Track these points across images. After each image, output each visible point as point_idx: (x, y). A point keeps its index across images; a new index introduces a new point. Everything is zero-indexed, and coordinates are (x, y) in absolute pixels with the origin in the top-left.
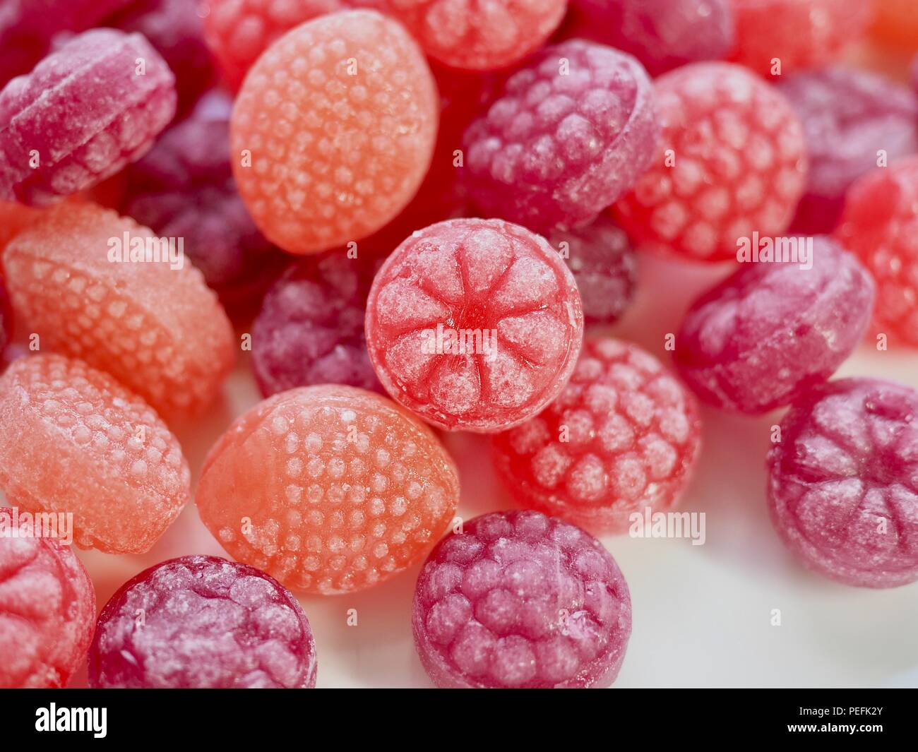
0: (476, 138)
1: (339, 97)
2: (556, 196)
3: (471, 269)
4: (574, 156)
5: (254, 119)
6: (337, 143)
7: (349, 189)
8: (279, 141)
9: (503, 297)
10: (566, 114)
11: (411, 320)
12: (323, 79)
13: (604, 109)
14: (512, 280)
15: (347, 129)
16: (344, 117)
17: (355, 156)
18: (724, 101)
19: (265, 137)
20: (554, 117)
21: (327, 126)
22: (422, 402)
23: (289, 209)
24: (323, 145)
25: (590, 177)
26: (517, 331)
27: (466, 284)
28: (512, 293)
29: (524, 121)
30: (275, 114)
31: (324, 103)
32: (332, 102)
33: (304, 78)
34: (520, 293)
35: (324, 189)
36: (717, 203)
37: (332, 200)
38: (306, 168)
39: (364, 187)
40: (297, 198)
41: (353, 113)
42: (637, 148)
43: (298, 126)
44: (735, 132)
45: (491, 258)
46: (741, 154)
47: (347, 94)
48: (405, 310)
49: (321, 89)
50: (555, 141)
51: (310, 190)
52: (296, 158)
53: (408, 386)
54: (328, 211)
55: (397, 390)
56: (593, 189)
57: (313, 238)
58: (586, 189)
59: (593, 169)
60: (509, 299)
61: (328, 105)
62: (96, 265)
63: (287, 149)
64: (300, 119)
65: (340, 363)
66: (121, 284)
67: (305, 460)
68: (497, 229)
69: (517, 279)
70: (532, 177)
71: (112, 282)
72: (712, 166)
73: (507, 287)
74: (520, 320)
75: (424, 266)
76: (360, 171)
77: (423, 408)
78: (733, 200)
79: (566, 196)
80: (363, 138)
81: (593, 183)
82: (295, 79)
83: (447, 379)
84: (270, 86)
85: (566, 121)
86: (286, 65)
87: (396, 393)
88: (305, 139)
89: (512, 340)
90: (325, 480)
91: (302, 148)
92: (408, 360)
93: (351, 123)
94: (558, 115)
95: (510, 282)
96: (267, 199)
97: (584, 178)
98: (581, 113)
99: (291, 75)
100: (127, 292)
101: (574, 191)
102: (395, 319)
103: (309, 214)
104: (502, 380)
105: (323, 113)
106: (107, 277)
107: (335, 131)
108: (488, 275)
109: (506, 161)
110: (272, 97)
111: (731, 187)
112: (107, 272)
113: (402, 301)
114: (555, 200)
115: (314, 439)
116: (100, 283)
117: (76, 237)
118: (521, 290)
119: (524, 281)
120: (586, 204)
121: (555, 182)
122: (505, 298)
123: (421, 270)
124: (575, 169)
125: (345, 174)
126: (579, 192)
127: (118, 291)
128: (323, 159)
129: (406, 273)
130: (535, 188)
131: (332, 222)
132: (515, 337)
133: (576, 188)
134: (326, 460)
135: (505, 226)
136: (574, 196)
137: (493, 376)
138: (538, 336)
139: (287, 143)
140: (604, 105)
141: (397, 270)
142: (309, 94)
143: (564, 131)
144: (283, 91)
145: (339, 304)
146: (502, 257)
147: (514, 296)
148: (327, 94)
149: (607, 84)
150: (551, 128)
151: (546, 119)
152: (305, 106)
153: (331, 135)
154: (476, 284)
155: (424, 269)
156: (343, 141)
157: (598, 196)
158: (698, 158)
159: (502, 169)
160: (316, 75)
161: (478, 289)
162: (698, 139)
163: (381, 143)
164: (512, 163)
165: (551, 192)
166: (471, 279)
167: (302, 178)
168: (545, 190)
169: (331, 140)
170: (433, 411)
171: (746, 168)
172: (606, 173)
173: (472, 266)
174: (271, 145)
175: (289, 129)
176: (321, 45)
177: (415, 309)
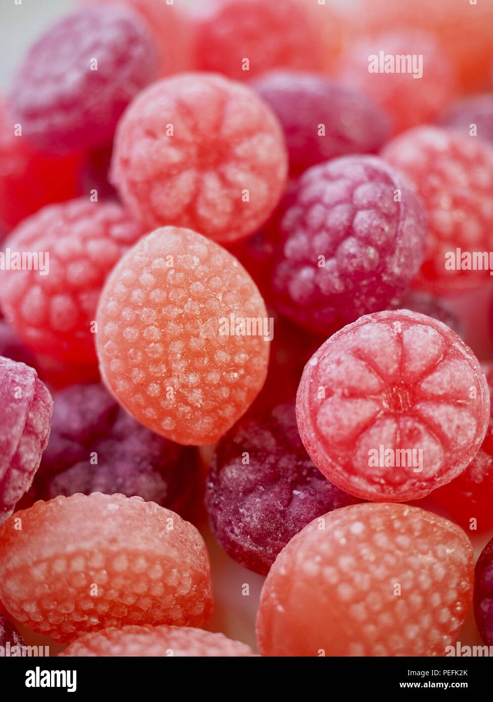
0: (288, 279)
1: (185, 300)
2: (385, 278)
3: (377, 360)
4: (381, 240)
5: (125, 358)
6: (203, 336)
8: (156, 362)
9: (413, 366)
10: (353, 216)
11: (359, 424)
12: (164, 294)
13: (379, 195)
14: (411, 349)
15: (204, 321)
16: (197, 312)
18: (432, 154)
19: (143, 367)
20: (346, 223)
21: (188, 326)
22: (401, 483)
23: (194, 408)
24: (194, 343)
25: (401, 249)
26: (440, 384)
27: (379, 373)
28: (418, 358)
29: (321, 241)
30: (141, 343)
31: (176, 311)
32: (182, 307)
33: (148, 303)
34: (424, 355)
35: (214, 377)
36: (471, 228)
37: (224, 382)
38: (190, 369)
39: (241, 358)
40: (196, 397)
41: (202, 306)
43: (165, 342)
45: (385, 343)
47: (190, 295)
48: (349, 419)
49: (168, 302)
50: (360, 238)
51: (203, 384)
52: (180, 366)
53: (384, 477)
54: (225, 393)
55: (378, 487)
56: (406, 257)
57: (223, 421)
58: (402, 260)
59: (399, 242)
60: (419, 364)
61: (181, 311)
62: (84, 539)
63: (167, 363)
64: (164, 335)
65: (304, 502)
66: (113, 541)
67: (350, 581)
68: (369, 322)
69: (414, 346)
70: (360, 274)
71: (105, 544)
73: (411, 357)
74: (437, 375)
75: (341, 379)
77: (405, 487)
78: (481, 219)
79: (392, 274)
81: (405, 253)
82: (142, 307)
84: (124, 326)
85: (357, 220)
86: (126, 302)
87: (377, 490)
88: (177, 347)
89: (441, 393)
90: (376, 585)
91: (179, 356)
93: (205, 314)
94: (348, 220)
95: (411, 352)
96: (172, 413)
97: (397, 252)
98: (363, 208)
99: (135, 307)
100: (122, 545)
101: (395, 266)
102: (345, 432)
103: (211, 404)
104: (453, 427)
105: (179, 319)
106: (99, 543)
107: (198, 328)
108: (391, 357)
109: (330, 276)
110: (131, 333)
112: (96, 539)
113: (341, 414)
114: (386, 282)
115: (346, 562)
116: (96, 551)
117: (52, 529)
118: (424, 353)
119: (420, 344)
120: (407, 271)
121: (378, 269)
122: (416, 366)
123: (340, 383)
124: (386, 249)
125: (222, 356)
126: (399, 266)
127: (114, 548)
128: (199, 355)
129: (329, 393)
130: (365, 282)
131: (231, 399)
132: (442, 389)
133: (396, 263)
134: (365, 570)
135: (373, 317)
136: (397, 270)
137: (445, 427)
138: (457, 378)
139: (164, 359)
140: (376, 193)
141: (321, 394)
142: (160, 311)
144: (137, 322)
145: (272, 459)
146: (392, 337)
147: (420, 360)
148: (174, 304)
149: (366, 179)
150: (349, 231)
151: (341, 228)
152: (162, 323)
153: (195, 332)
154: (387, 369)
155: (342, 381)
156: (206, 331)
157: (412, 260)
159: (330, 283)
160: (157, 295)
161: (391, 371)
164: (336, 274)
165: (379, 278)
166: (382, 367)
167: (193, 379)
168: (374, 279)
169: (197, 336)
170: (413, 484)
172: (409, 240)
173: (376, 357)
174: (152, 369)
175: (159, 348)
176: (145, 271)
177: (356, 413)
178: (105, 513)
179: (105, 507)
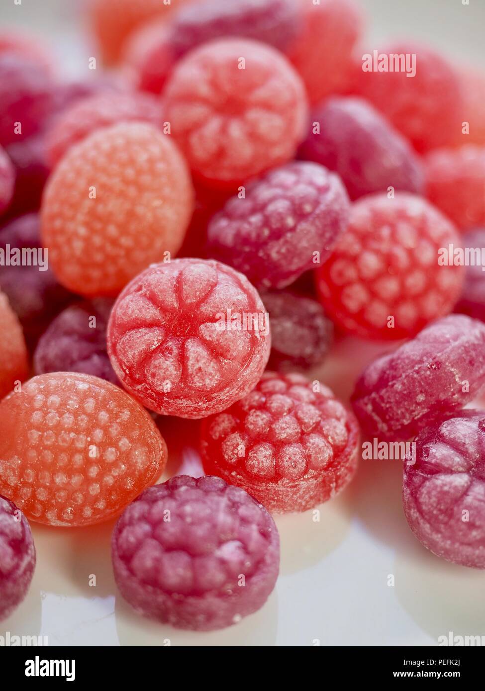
1: (115, 176)
2: (261, 254)
3: (185, 287)
4: (275, 225)
5: (58, 192)
6: (110, 207)
7: (114, 242)
8: (71, 206)
9: (205, 307)
10: (275, 199)
11: (137, 319)
12: (106, 163)
13: (301, 196)
14: (213, 296)
15: (117, 198)
16: (117, 190)
17: (120, 218)
18: (401, 215)
19: (63, 203)
20: (266, 201)
22: (139, 382)
23: (73, 255)
24: (100, 208)
25: (286, 242)
26: (212, 331)
27: (180, 299)
28: (212, 305)
29: (246, 206)
30: (71, 188)
31: (103, 179)
32: (110, 178)
33: (93, 163)
34: (218, 305)
35: (97, 240)
36: (390, 287)
37: (101, 249)
38: (87, 224)
39: (126, 241)
40: (78, 245)
41: (124, 188)
42: (325, 226)
44: (407, 236)
45: (200, 280)
46: (410, 252)
47: (121, 174)
48: (133, 311)
49: (104, 170)
50: (264, 216)
51: (87, 240)
52: (81, 217)
53: (130, 368)
54: (98, 257)
55: (123, 373)
56: (288, 251)
58: (283, 250)
59: (289, 235)
60: (210, 309)
63: (76, 211)
67: (46, 413)
68: (212, 266)
69: (217, 296)
70: (246, 240)
72: (389, 261)
73: (209, 301)
75: (152, 282)
76: (123, 229)
77: (139, 387)
78: (402, 285)
79: (268, 256)
80: (127, 206)
81: (289, 246)
82: (88, 164)
83: (156, 362)
84: (71, 170)
85: (274, 203)
86: (84, 156)
87: (122, 376)
88: (87, 204)
89: (208, 338)
90: (58, 428)
91: (85, 211)
92: (130, 347)
93: (122, 194)
94: (268, 199)
95: (212, 298)
97: (282, 241)
98: (286, 198)
99: (85, 161)
101: (275, 251)
102: (126, 319)
103: (86, 259)
104: (197, 366)
107: (109, 200)
108: (196, 292)
110: (71, 176)
111: (401, 275)
113: (132, 306)
114: (261, 258)
115: (55, 399)
118: (219, 304)
119: (222, 297)
120: (284, 263)
121: (260, 244)
122: (206, 309)
123: (149, 285)
125: (112, 230)
126: (278, 252)
128: (99, 219)
129: (140, 289)
130: (247, 249)
131: (101, 266)
132: (210, 336)
133: (276, 249)
134: (61, 415)
135: (217, 265)
136: (274, 255)
137: (190, 363)
138: (227, 336)
139: (75, 206)
140: (302, 193)
141: (135, 287)
142: (95, 174)
143: (271, 208)
144: (78, 172)
146: (209, 281)
147: (213, 307)
148: (107, 173)
149: (307, 183)
150: (262, 209)
153: (106, 202)
154: (187, 298)
155: (151, 285)
156: (114, 206)
157: (293, 258)
158: (377, 252)
159: (226, 235)
160: (102, 160)
161: (189, 301)
162: (379, 239)
163: (140, 210)
164: (234, 232)
165: (257, 251)
166: (184, 294)
167: (82, 231)
168: (254, 250)
169: (106, 205)
170: (146, 389)
171: (414, 264)
172: (299, 240)
173: (185, 284)
174: (65, 209)
175: (78, 197)
176: (109, 141)
177: (140, 311)
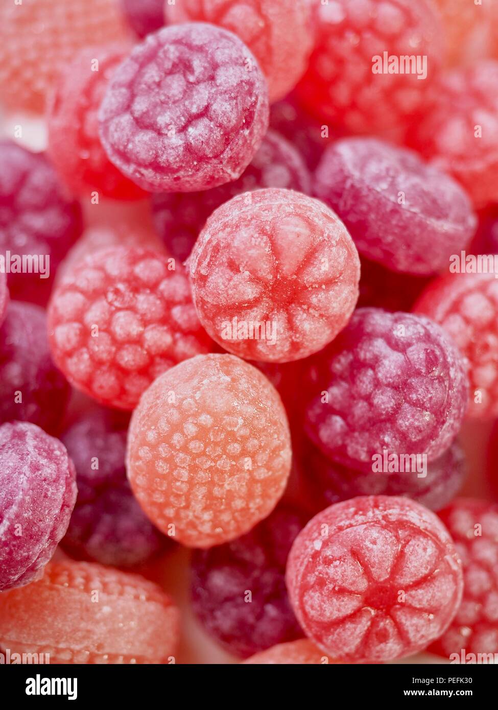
1: (220, 457)
3: (373, 570)
4: (416, 438)
5: (151, 481)
6: (227, 487)
7: (244, 510)
8: (179, 496)
9: (402, 580)
10: (399, 405)
12: (202, 447)
14: (406, 567)
15: (232, 476)
16: (228, 468)
17: (244, 491)
19: (166, 494)
20: (390, 411)
21: (216, 478)
23: (201, 534)
24: (217, 491)
26: (420, 601)
27: (371, 580)
28: (409, 576)
29: (363, 410)
30: (169, 477)
31: (208, 464)
32: (216, 462)
33: (186, 450)
34: (415, 574)
35: (226, 517)
38: (208, 508)
40: (206, 527)
41: (234, 463)
43: (191, 483)
45: (386, 557)
47: (225, 453)
48: (331, 613)
49: (203, 454)
50: (397, 433)
51: (214, 520)
60: (408, 580)
61: (213, 464)
62: (76, 640)
63: (188, 501)
64: (192, 479)
66: (100, 646)
69: (410, 565)
71: (92, 648)
73: (404, 573)
74: (420, 591)
75: (336, 577)
80: (246, 478)
81: (435, 448)
82: (178, 451)
83: (378, 648)
84: (157, 458)
86: (166, 439)
88: (201, 492)
89: (418, 606)
91: (200, 497)
92: (344, 645)
93: (234, 470)
94: (393, 409)
95: (405, 569)
98: (410, 402)
99: (173, 448)
104: (419, 636)
105: (210, 470)
106: (87, 647)
107: (224, 480)
108: (387, 570)
110: (162, 467)
112: (86, 642)
113: (326, 606)
118: (416, 572)
119: (416, 565)
123: (334, 581)
125: (239, 503)
127: (99, 653)
128: (219, 499)
132: (420, 604)
138: (437, 598)
139: (186, 497)
142: (194, 460)
143: (403, 423)
144: (170, 460)
145: (256, 574)
146: (393, 552)
147: (411, 577)
148: (209, 457)
150: (390, 419)
151: (383, 412)
152: (194, 469)
153: (220, 483)
154: (379, 577)
155: (337, 580)
156: (231, 484)
157: (438, 451)
159: (357, 453)
160: (195, 446)
161: (382, 580)
166: (375, 575)
167: (206, 516)
169: (222, 486)
172: (442, 438)
173: (373, 567)
174: (172, 499)
175: (185, 487)
176: (190, 420)
177: (339, 610)
178: (98, 616)
179: (100, 610)
